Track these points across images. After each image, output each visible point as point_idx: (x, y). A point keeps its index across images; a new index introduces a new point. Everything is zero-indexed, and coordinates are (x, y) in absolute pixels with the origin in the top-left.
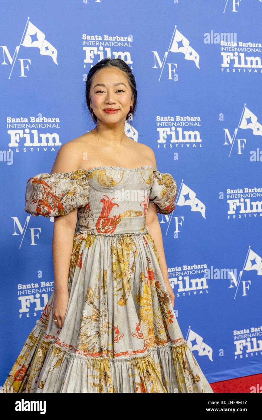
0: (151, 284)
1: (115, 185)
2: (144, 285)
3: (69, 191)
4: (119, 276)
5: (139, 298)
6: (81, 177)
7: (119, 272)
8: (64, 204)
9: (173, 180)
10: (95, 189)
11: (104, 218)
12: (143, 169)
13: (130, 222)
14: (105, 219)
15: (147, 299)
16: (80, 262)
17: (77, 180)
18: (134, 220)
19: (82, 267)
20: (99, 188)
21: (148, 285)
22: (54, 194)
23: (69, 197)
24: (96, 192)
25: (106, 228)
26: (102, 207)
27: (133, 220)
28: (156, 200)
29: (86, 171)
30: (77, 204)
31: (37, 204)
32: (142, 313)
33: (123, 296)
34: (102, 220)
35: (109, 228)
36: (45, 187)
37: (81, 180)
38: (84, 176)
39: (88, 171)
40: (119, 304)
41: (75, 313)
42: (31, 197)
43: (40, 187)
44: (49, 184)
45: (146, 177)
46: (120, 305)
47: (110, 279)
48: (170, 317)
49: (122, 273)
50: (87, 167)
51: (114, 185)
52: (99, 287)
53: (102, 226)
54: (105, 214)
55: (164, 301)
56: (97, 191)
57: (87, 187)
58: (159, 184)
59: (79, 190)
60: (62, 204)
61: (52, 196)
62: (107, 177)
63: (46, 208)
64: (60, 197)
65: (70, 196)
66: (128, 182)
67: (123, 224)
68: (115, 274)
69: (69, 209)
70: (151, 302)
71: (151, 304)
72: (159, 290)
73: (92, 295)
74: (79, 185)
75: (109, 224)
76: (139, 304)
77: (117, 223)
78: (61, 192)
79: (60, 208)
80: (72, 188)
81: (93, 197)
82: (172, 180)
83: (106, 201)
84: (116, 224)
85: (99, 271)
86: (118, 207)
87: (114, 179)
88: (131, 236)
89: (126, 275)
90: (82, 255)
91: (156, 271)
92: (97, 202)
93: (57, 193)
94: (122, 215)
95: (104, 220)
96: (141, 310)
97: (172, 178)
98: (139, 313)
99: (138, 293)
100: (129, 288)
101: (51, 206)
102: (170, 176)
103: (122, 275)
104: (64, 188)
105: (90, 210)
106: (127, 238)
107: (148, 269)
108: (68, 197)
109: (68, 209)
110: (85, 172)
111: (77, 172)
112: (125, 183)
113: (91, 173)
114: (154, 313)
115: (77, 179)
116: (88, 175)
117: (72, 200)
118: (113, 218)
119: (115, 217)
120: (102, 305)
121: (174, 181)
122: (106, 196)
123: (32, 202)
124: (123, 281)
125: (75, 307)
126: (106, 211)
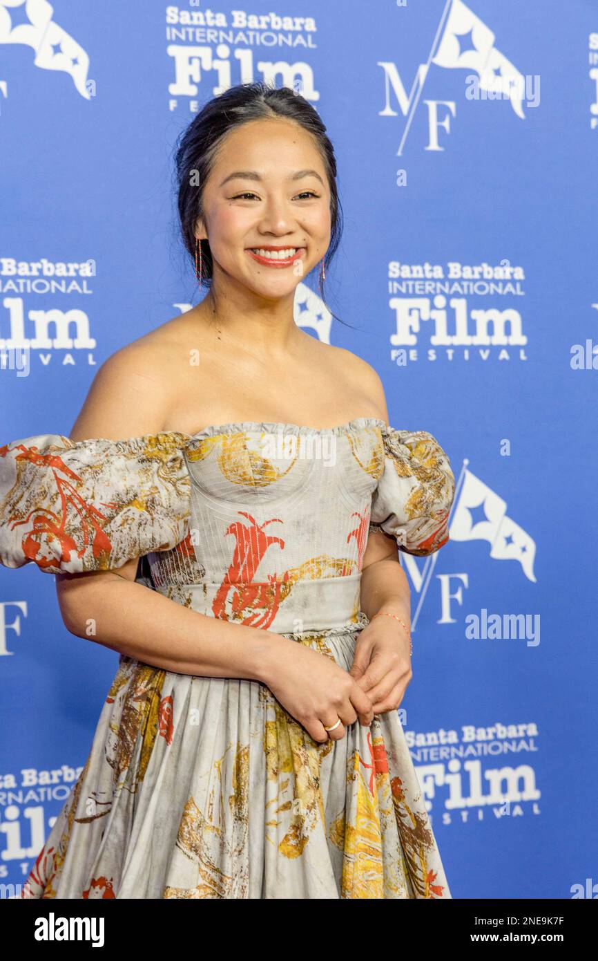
0: (379, 785)
1: (273, 480)
2: (360, 789)
3: (136, 496)
4: (286, 764)
5: (344, 832)
6: (171, 457)
7: (285, 753)
8: (116, 535)
9: (440, 456)
10: (211, 494)
11: (239, 582)
12: (355, 428)
13: (320, 593)
14: (242, 585)
15: (369, 833)
16: (166, 722)
17: (161, 464)
18: (331, 586)
19: (173, 736)
20: (225, 491)
21: (371, 790)
22: (89, 502)
23: (131, 516)
24: (215, 502)
25: (246, 614)
26: (235, 548)
27: (325, 589)
28: (390, 523)
29: (185, 438)
30: (153, 539)
31: (30, 527)
32: (349, 877)
33: (294, 827)
34: (233, 589)
35: (256, 615)
36: (62, 476)
37: (170, 464)
38: (179, 454)
39: (192, 438)
40: (280, 852)
41: (146, 878)
42: (7, 503)
43: (43, 476)
44: (74, 468)
45: (365, 455)
46: (284, 854)
47: (257, 774)
48: (431, 892)
49: (292, 756)
50: (186, 425)
51: (270, 480)
52: (221, 798)
53: (234, 610)
54: (242, 569)
55: (414, 842)
56: (217, 498)
57: (185, 489)
58: (400, 476)
59: (165, 495)
60: (109, 534)
61: (80, 506)
62: (252, 457)
63: (57, 545)
64: (106, 512)
65: (135, 512)
66: (314, 469)
67: (296, 601)
68: (273, 760)
69: (127, 552)
70: (378, 845)
71: (380, 850)
72: (400, 805)
73: (195, 825)
74: (163, 478)
75: (256, 601)
76: (344, 849)
77: (280, 598)
78: (110, 497)
79: (101, 547)
80: (147, 487)
81: (206, 519)
82: (437, 454)
83: (246, 531)
84: (277, 602)
85: (224, 749)
86: (282, 547)
87: (272, 464)
88: (322, 636)
89: (306, 763)
90: (171, 700)
91: (392, 746)
92: (216, 534)
93: (97, 498)
94: (296, 572)
95: (239, 588)
96: (350, 868)
97: (437, 450)
98: (342, 877)
99: (341, 817)
100: (313, 804)
101: (75, 538)
102: (432, 445)
103: (293, 761)
104: (121, 487)
105: (194, 559)
106: (311, 643)
107: (373, 741)
108: (128, 514)
109: (123, 553)
110: (183, 440)
111: (157, 439)
112: (303, 472)
113: (198, 444)
114: (386, 879)
115: (161, 460)
116: (190, 450)
117: (140, 525)
118: (268, 582)
119: (273, 579)
120: (229, 855)
121: (443, 458)
122: (245, 515)
123: (11, 520)
124: (296, 783)
125: (148, 859)
126: (245, 560)
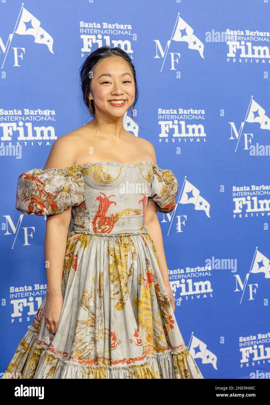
0: (150, 287)
1: (112, 182)
2: (143, 288)
3: (64, 188)
4: (117, 278)
5: (138, 302)
6: (76, 174)
7: (117, 275)
8: (58, 202)
9: (173, 177)
10: (91, 186)
11: (101, 216)
12: (142, 164)
13: (129, 221)
14: (102, 217)
15: (146, 303)
16: (75, 264)
17: (72, 177)
18: (132, 219)
19: (77, 268)
20: (95, 185)
21: (147, 288)
22: (48, 191)
23: (63, 195)
24: (92, 189)
25: (103, 227)
26: (99, 205)
27: (131, 219)
28: (155, 197)
29: (82, 167)
30: (72, 202)
31: (30, 201)
32: (140, 318)
33: (120, 300)
34: (98, 219)
35: (106, 228)
36: (38, 183)
37: (76, 176)
38: (80, 173)
39: (84, 167)
40: (116, 308)
41: (70, 317)
42: (23, 194)
43: (32, 184)
44: (42, 180)
45: (145, 174)
46: (117, 309)
47: (107, 282)
48: (170, 322)
49: (119, 276)
50: (82, 162)
51: (111, 182)
52: (95, 290)
53: (99, 226)
54: (101, 212)
55: (164, 306)
56: (93, 188)
57: (83, 184)
58: (159, 181)
59: (75, 187)
60: (56, 202)
61: (45, 193)
62: (104, 174)
63: (39, 206)
64: (54, 194)
65: (64, 193)
66: (126, 178)
67: (120, 223)
68: (112, 277)
69: (63, 207)
70: (150, 307)
71: (151, 309)
72: (159, 293)
73: (87, 299)
74: (74, 181)
75: (106, 223)
76: (138, 309)
77: (114, 222)
78: (55, 189)
79: (54, 206)
80: (67, 185)
81: (89, 195)
82: (172, 176)
83: (103, 199)
84: (113, 224)
85: (96, 273)
86: (115, 205)
87: (111, 176)
88: (129, 236)
89: (123, 278)
90: (77, 256)
91: (155, 273)
92: (92, 200)
93: (51, 190)
94: (120, 213)
95: (100, 218)
96: (140, 315)
97: (172, 175)
98: (138, 318)
99: (136, 297)
100: (127, 292)
101: (45, 204)
102: (171, 173)
103: (119, 277)
104: (58, 185)
105: (85, 208)
106: (125, 238)
107: (147, 271)
108: (62, 194)
109: (62, 208)
110: (81, 168)
111: (72, 168)
112: (122, 179)
113: (86, 169)
114: (153, 318)
115: (72, 175)
116: (84, 171)
117: (66, 198)
118: (110, 216)
119: (112, 216)
120: (97, 309)
121: (175, 178)
122: (102, 193)
123: (24, 199)
124: (120, 285)
125: (70, 311)
126: (103, 209)
